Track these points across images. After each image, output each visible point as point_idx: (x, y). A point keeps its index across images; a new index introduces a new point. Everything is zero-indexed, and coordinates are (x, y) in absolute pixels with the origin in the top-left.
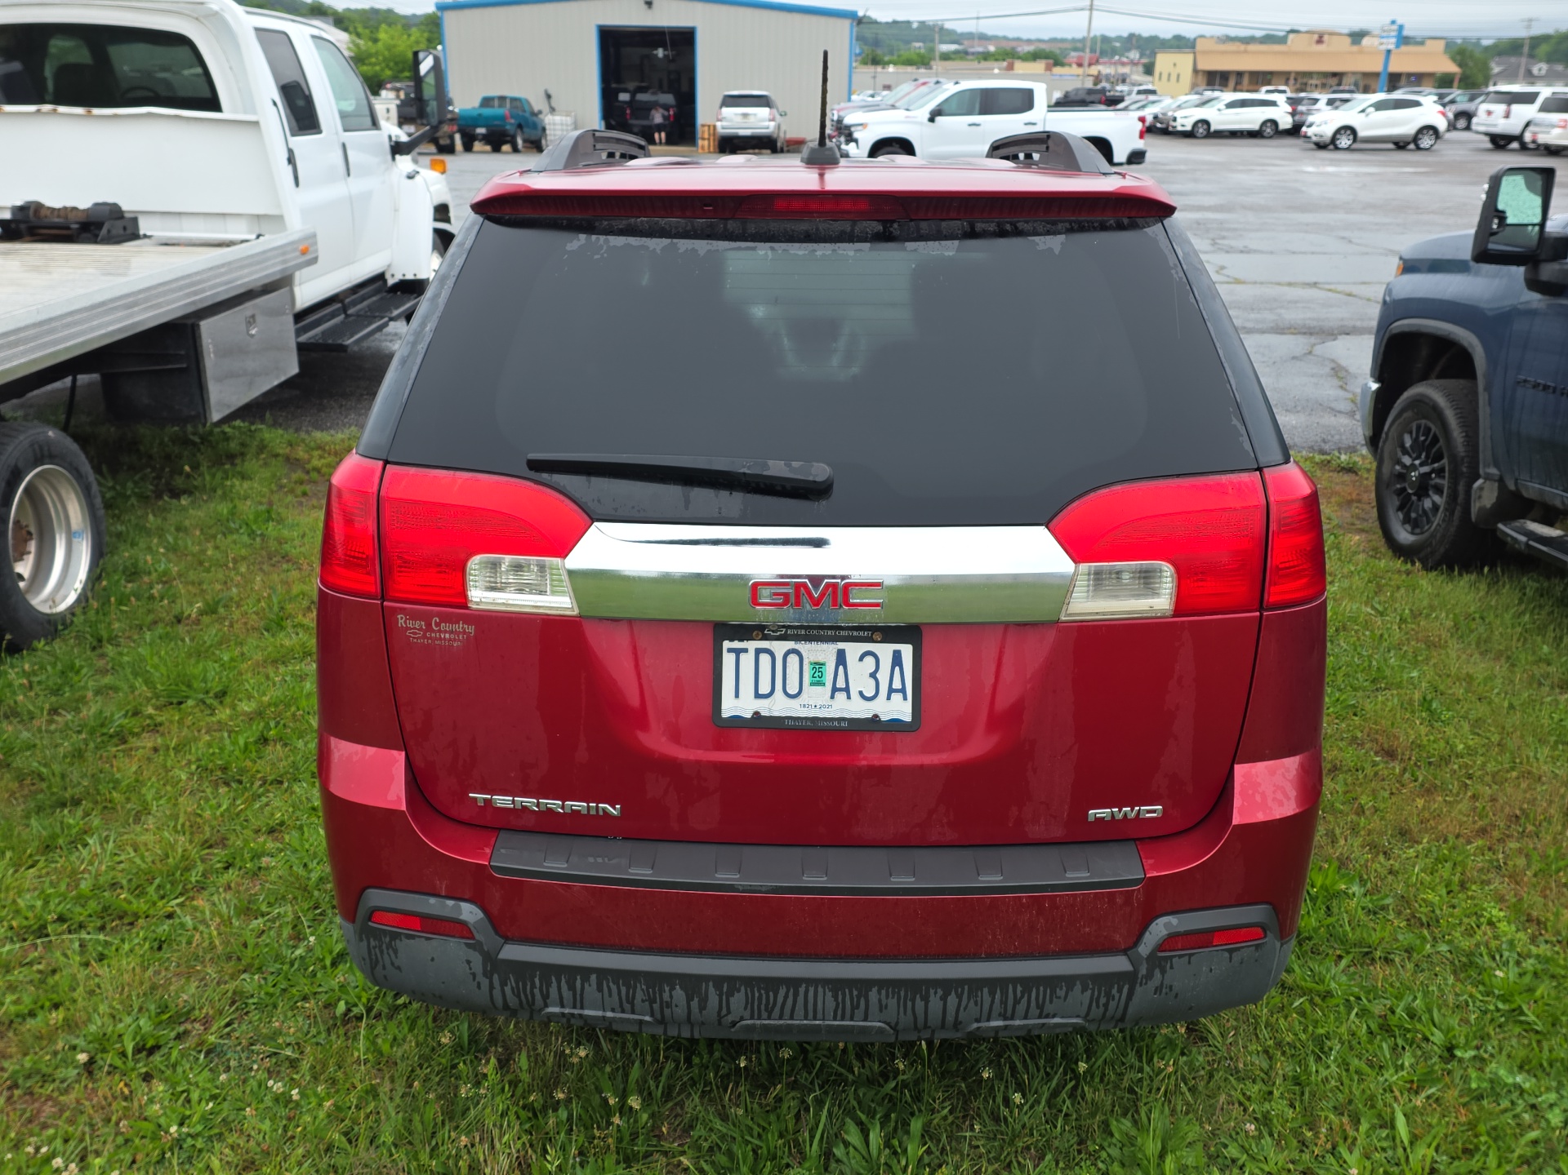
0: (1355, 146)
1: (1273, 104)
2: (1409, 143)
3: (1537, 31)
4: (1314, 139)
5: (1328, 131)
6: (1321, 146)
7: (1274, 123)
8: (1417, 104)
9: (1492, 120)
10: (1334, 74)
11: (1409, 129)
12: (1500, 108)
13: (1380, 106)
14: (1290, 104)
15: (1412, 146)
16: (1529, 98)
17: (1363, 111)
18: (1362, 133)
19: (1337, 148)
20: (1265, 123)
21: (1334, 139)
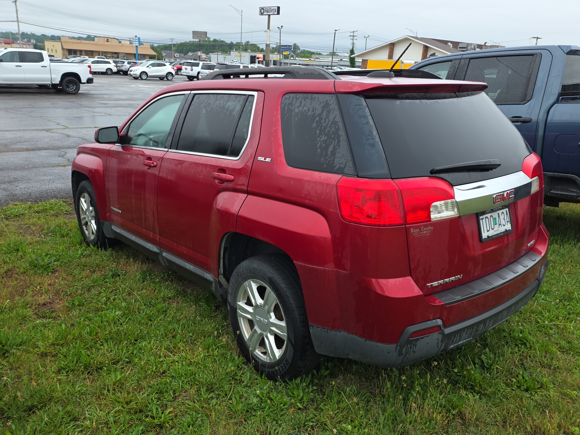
0: (148, 78)
1: (109, 63)
2: (164, 78)
3: (174, 42)
4: (134, 76)
5: (138, 73)
6: (136, 78)
7: (111, 69)
8: (165, 65)
9: (187, 71)
10: (116, 53)
11: (164, 73)
12: (189, 68)
13: (153, 65)
14: (115, 63)
15: (165, 79)
16: (197, 65)
17: (148, 67)
18: (149, 74)
19: (142, 79)
20: (107, 69)
21: (140, 76)
